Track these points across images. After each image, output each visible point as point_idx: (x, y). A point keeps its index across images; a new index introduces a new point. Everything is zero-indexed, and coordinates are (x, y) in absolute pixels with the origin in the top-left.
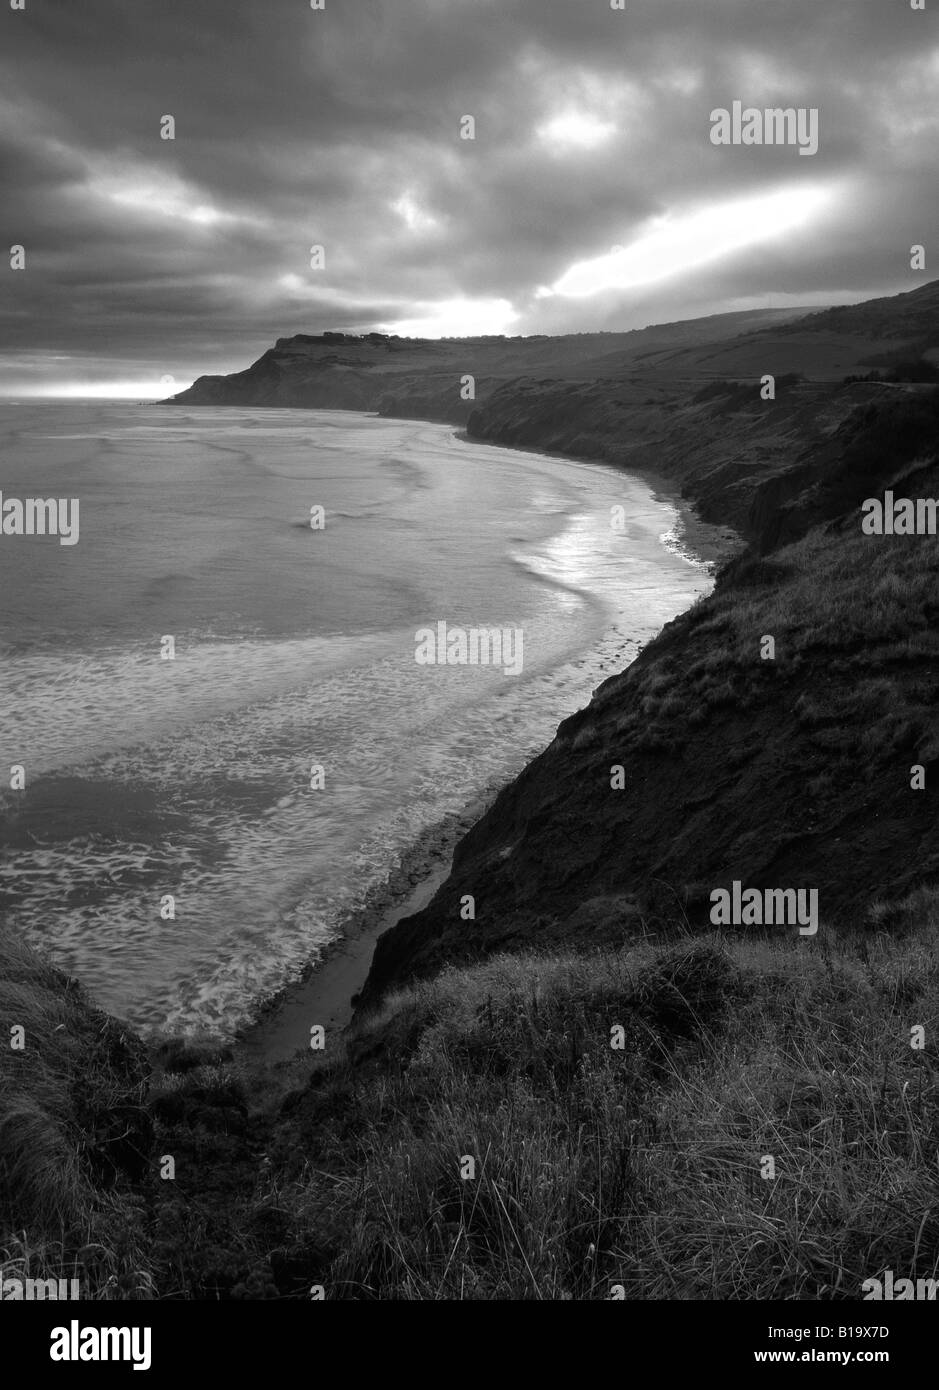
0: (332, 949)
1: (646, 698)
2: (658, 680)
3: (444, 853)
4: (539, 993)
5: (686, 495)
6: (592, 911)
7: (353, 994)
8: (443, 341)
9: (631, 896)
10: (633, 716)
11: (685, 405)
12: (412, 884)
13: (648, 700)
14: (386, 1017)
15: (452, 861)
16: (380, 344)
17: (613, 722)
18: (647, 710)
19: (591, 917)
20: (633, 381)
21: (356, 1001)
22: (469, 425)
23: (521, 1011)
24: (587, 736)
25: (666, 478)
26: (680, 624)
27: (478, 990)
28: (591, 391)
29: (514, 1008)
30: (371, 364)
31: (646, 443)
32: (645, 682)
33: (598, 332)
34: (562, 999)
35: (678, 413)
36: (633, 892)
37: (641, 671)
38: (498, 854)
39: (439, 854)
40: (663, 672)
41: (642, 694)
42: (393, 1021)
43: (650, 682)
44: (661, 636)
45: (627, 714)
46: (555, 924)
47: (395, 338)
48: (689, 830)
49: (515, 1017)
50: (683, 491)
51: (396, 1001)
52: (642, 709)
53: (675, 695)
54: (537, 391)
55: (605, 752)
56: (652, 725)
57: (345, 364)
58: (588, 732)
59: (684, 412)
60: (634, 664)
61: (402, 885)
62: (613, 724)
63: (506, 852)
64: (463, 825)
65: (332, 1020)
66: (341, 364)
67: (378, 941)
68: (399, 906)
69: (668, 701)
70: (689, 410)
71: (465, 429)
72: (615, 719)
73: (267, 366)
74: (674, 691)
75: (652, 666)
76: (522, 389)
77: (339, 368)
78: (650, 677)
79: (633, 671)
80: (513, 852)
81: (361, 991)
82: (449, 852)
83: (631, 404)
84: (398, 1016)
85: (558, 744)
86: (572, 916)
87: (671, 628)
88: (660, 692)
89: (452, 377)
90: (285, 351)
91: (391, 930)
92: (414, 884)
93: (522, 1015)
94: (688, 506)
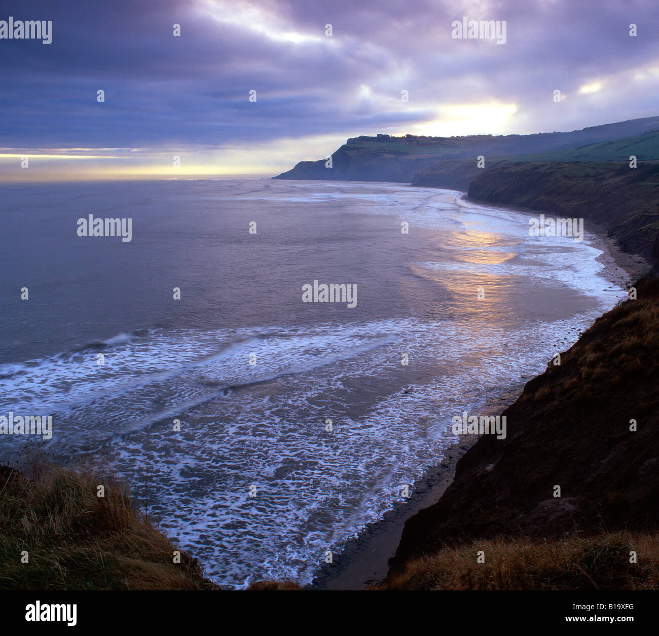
0: (377, 527)
1: (583, 368)
2: (591, 356)
3: (451, 466)
4: (504, 568)
5: (611, 235)
6: (546, 508)
7: (389, 557)
8: (453, 138)
9: (573, 499)
10: (575, 380)
11: (610, 178)
12: (429, 486)
13: (584, 369)
14: (407, 577)
15: (455, 472)
16: (412, 141)
17: (562, 383)
18: (583, 376)
19: (546, 512)
20: (575, 163)
21: (391, 561)
22: (469, 191)
23: (492, 580)
24: (544, 392)
25: (598, 224)
26: (606, 320)
27: (465, 564)
28: (547, 169)
29: (487, 577)
30: (407, 154)
31: (584, 202)
32: (583, 358)
33: (552, 132)
34: (520, 572)
35: (605, 182)
36: (574, 497)
37: (580, 350)
38: (485, 468)
39: (447, 467)
40: (594, 351)
41: (581, 365)
42: (410, 580)
43: (586, 357)
44: (593, 328)
45: (571, 378)
46: (521, 516)
47: (423, 137)
48: (611, 456)
49: (488, 583)
50: (609, 232)
51: (413, 566)
52: (581, 375)
53: (602, 367)
54: (513, 169)
55: (556, 403)
56: (586, 385)
57: (390, 154)
58: (545, 390)
59: (608, 182)
60: (575, 345)
61: (424, 486)
62: (561, 384)
63: (490, 468)
64: (463, 448)
65: (375, 574)
66: (388, 153)
67: (405, 523)
68: (421, 500)
69: (598, 370)
70: (612, 181)
71: (466, 194)
72: (562, 381)
73: (341, 155)
74: (601, 364)
75: (587, 347)
76: (503, 168)
77: (386, 156)
78: (586, 354)
79: (574, 350)
80: (494, 468)
81: (395, 555)
82: (453, 466)
83: (574, 177)
84: (414, 577)
85: (525, 398)
86: (533, 511)
87: (600, 322)
88: (592, 365)
89: (459, 161)
90: (352, 146)
91: (414, 516)
92: (430, 486)
93: (493, 582)
94: (612, 241)
